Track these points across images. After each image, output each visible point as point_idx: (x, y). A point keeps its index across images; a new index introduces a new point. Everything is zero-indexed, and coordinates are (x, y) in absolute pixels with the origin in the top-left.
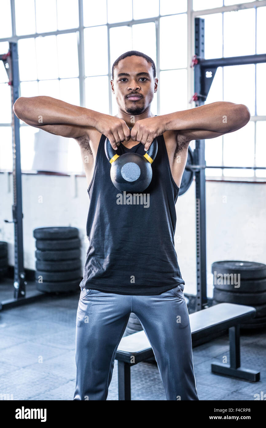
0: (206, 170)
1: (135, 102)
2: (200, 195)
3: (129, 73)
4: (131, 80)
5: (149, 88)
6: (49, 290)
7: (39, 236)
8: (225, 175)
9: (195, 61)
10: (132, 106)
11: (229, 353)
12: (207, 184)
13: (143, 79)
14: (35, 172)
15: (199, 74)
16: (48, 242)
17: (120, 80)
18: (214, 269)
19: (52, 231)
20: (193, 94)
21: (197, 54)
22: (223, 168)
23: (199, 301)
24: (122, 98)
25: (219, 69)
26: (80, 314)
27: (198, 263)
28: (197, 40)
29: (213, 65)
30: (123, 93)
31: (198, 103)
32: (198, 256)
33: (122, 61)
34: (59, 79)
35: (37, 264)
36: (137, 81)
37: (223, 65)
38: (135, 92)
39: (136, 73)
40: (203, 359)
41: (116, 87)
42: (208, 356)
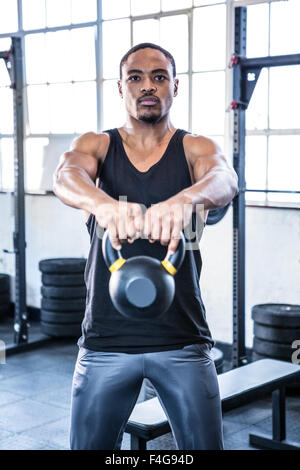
0: (247, 193)
1: (149, 107)
2: (238, 224)
3: (143, 70)
4: (144, 79)
5: (167, 89)
6: (56, 334)
7: (45, 269)
8: (269, 199)
9: (234, 60)
10: (144, 112)
11: (271, 419)
12: (247, 210)
13: (160, 77)
14: (44, 193)
15: (239, 76)
16: (56, 276)
17: (130, 78)
18: (254, 314)
19: (60, 263)
20: (231, 100)
21: (237, 51)
22: (267, 191)
23: (235, 354)
24: (134, 102)
25: (264, 70)
26: (77, 379)
27: (234, 307)
28: (237, 34)
29: (257, 66)
30: (134, 96)
31: (237, 112)
32: (234, 299)
33: (133, 55)
34: (73, 82)
35: (43, 302)
36: (152, 80)
37: (268, 65)
38: (149, 94)
39: (151, 69)
40: (239, 426)
41: (125, 88)
42: (246, 423)
